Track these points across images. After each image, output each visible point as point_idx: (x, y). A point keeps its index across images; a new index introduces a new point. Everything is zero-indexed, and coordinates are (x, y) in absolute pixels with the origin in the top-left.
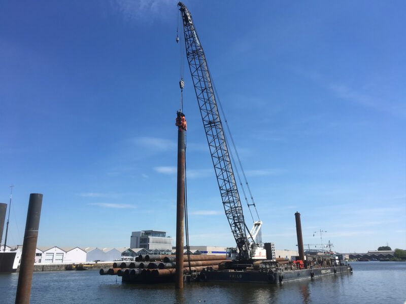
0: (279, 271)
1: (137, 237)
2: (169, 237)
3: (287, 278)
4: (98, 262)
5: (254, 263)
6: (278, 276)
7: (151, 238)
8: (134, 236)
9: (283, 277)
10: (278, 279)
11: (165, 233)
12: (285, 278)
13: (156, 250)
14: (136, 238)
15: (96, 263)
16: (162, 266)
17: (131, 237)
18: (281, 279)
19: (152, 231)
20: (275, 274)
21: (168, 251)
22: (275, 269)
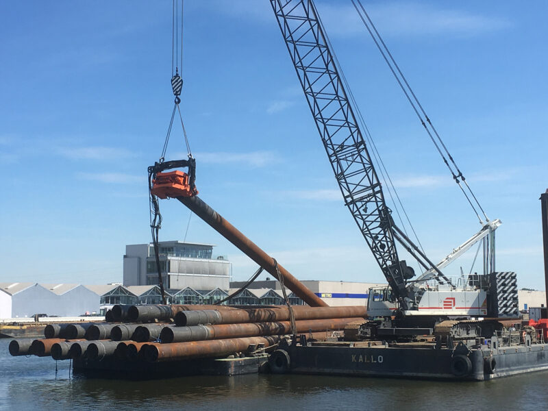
0: (484, 348)
1: (140, 259)
2: (221, 258)
3: (509, 366)
4: (41, 319)
5: (437, 325)
6: (480, 358)
7: (174, 260)
8: (132, 254)
9: (494, 362)
10: (480, 366)
11: (210, 247)
12: (500, 367)
13: (189, 291)
14: (136, 259)
15: (36, 319)
16: (167, 336)
17: (125, 257)
18: (489, 366)
19: (176, 243)
20: (473, 356)
21: (219, 292)
22: (473, 342)
